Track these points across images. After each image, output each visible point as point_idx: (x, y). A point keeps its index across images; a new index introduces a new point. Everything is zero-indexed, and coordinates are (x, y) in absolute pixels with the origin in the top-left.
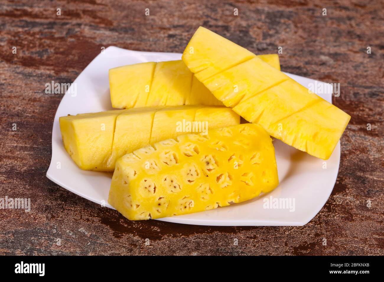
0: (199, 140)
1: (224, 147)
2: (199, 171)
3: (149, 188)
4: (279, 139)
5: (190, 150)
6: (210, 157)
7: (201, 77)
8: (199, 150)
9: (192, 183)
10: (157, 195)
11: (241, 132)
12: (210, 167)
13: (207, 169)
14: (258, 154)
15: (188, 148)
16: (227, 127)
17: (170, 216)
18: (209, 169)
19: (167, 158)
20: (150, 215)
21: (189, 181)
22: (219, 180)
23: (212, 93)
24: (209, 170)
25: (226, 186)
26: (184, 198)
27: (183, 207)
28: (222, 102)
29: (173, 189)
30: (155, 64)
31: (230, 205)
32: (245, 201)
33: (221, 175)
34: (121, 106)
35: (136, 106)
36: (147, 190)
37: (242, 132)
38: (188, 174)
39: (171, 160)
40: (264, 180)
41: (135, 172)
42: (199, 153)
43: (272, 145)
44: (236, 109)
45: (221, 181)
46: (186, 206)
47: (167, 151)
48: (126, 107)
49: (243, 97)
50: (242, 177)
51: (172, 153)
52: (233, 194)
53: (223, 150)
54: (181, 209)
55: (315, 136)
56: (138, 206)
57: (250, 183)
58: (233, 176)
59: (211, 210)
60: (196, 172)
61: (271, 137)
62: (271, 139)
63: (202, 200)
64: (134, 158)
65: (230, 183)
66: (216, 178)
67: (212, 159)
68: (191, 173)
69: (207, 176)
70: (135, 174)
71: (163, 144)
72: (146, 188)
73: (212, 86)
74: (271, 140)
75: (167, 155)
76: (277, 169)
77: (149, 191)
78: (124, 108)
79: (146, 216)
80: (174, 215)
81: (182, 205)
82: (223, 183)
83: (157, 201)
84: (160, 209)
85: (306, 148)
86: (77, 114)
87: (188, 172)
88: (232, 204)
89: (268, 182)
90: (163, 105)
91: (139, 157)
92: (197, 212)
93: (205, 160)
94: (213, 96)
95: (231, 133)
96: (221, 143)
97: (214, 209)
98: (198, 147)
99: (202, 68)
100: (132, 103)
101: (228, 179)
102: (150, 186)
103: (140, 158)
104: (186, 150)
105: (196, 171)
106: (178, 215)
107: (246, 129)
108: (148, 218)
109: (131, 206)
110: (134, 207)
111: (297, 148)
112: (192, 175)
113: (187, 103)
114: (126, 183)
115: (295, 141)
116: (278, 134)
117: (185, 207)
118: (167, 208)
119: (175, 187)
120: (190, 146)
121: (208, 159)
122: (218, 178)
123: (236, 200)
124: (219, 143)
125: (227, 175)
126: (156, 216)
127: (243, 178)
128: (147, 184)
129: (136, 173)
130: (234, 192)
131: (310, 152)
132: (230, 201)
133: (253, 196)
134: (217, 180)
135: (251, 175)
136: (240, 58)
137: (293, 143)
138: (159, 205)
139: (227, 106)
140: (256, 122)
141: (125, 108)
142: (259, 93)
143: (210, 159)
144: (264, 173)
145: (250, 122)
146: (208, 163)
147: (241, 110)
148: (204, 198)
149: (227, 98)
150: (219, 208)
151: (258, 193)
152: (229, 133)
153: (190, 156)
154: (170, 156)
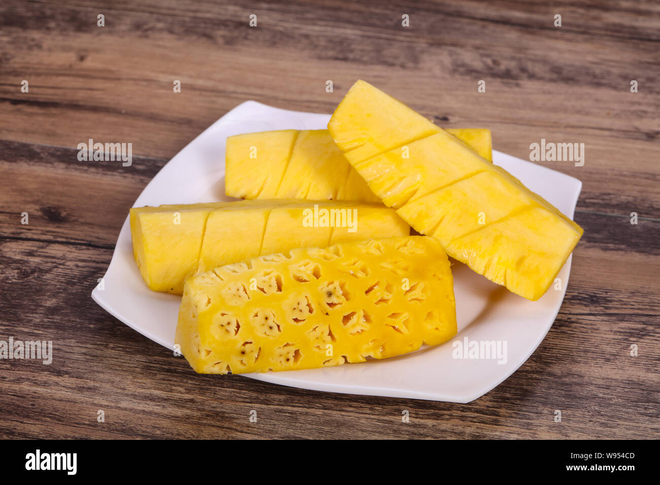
0: (325, 258)
1: (364, 270)
2: (313, 306)
3: (228, 326)
4: (465, 263)
5: (306, 272)
6: (337, 284)
7: (353, 158)
8: (322, 273)
9: (300, 324)
10: (240, 339)
11: (398, 249)
12: (334, 300)
13: (328, 304)
14: (422, 285)
15: (303, 268)
16: (377, 239)
17: (263, 372)
18: (330, 302)
19: (264, 281)
20: (228, 367)
21: (296, 320)
22: (348, 322)
23: (368, 185)
24: (331, 305)
25: (360, 331)
26: (286, 346)
27: (283, 359)
28: (381, 200)
29: (268, 331)
30: (297, 134)
31: (366, 361)
32: (394, 356)
33: (353, 314)
34: (238, 195)
35: (260, 198)
36: (223, 329)
37: (401, 249)
38: (295, 309)
39: (270, 286)
40: (429, 326)
41: (209, 300)
42: (320, 278)
43: (451, 271)
44: (402, 212)
45: (350, 323)
46: (288, 358)
47: (268, 271)
48: (246, 196)
49: (415, 192)
50: (390, 319)
51: (274, 274)
52: (371, 344)
53: (361, 275)
54: (281, 362)
55: (520, 262)
56: (209, 352)
57: (403, 329)
58: (372, 318)
59: (333, 366)
60: (308, 307)
61: (451, 259)
62: (449, 262)
63: (317, 350)
64: (213, 278)
65: (367, 327)
66: (343, 317)
67: (338, 289)
68: (301, 307)
69: (327, 314)
70: (209, 302)
71: (265, 260)
72: (222, 326)
73: (368, 172)
74: (449, 264)
75: (267, 278)
76: (455, 310)
77: (227, 331)
78: (242, 196)
79: (221, 369)
80: (271, 370)
81: (281, 355)
82: (353, 326)
83: (239, 346)
84: (245, 359)
85: (505, 281)
86: (160, 205)
87: (295, 306)
88: (370, 360)
89: (437, 329)
90: (302, 197)
91: (221, 277)
92: (309, 368)
93: (326, 289)
94: (368, 189)
95: (382, 249)
96: (360, 264)
97: (337, 365)
98: (320, 267)
99: (356, 144)
100: (255, 192)
101: (362, 320)
102: (229, 323)
103: (222, 280)
104: (299, 271)
105: (308, 305)
106: (276, 371)
107: (409, 244)
108: (226, 372)
109: (199, 351)
110: (203, 354)
111: (490, 278)
112: (301, 311)
113: (338, 198)
114: (194, 317)
115: (487, 267)
116: (462, 255)
117: (288, 360)
118: (256, 359)
119: (271, 328)
120: (306, 266)
121: (331, 288)
122: (347, 319)
123: (377, 354)
124: (357, 264)
125: (362, 314)
126: (237, 369)
127: (391, 321)
128: (224, 320)
129: (211, 301)
130: (373, 341)
131: (509, 287)
132: (366, 355)
133: (408, 349)
134: (343, 322)
135: (405, 316)
136: (415, 132)
137: (485, 271)
138: (243, 353)
139: (387, 205)
140: (430, 234)
141: (243, 198)
142: (440, 189)
143: (335, 288)
144: (430, 315)
145: (421, 233)
146: (330, 294)
147: (408, 213)
148: (320, 347)
149: (389, 193)
150: (346, 365)
151: (417, 346)
152: (379, 248)
153: (305, 281)
154: (270, 278)
